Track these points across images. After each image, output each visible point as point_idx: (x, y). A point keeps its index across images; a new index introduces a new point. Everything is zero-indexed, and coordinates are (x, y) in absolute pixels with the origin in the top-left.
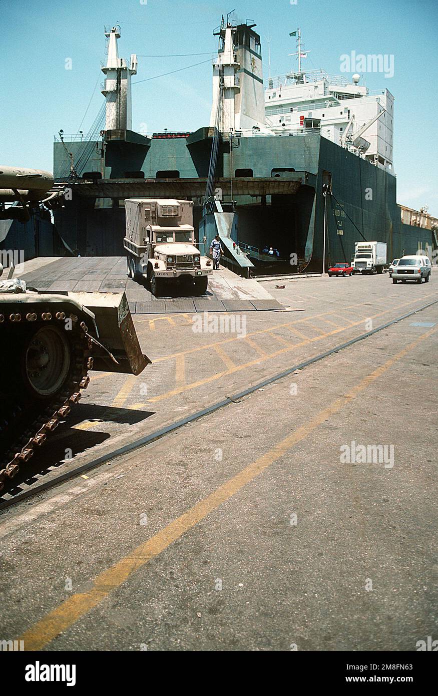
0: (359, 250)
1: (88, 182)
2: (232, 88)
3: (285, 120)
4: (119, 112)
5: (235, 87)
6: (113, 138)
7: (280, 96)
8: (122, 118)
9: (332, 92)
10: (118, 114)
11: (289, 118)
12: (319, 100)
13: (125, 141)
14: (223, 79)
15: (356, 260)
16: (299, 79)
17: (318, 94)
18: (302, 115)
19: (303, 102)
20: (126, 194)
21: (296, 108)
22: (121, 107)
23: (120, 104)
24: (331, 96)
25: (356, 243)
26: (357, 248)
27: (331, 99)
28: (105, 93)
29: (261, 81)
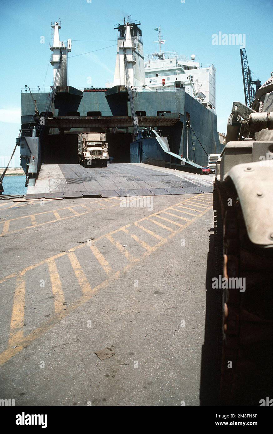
0: (210, 159)
1: (50, 118)
3: (153, 81)
4: (62, 74)
5: (133, 62)
6: (61, 91)
7: (149, 67)
8: (64, 79)
9: (181, 65)
10: (61, 76)
11: (156, 80)
12: (173, 70)
13: (69, 93)
14: (126, 56)
15: (210, 165)
16: (161, 57)
17: (173, 66)
18: (163, 79)
19: (163, 70)
20: (71, 126)
21: (160, 74)
22: (63, 72)
23: (62, 70)
24: (180, 67)
25: (208, 155)
27: (179, 69)
28: (53, 63)
29: (143, 58)
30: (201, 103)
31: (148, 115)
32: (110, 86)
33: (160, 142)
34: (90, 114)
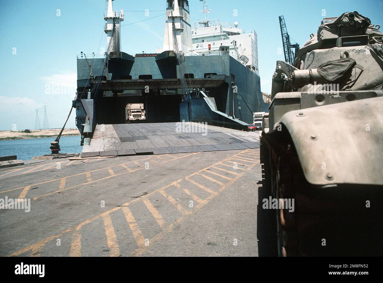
0: (255, 117)
1: (104, 82)
2: (180, 29)
3: (199, 46)
4: (115, 41)
5: (181, 29)
6: (114, 56)
7: (196, 33)
8: (117, 45)
9: (225, 32)
10: (115, 43)
11: (202, 45)
12: (218, 36)
13: (122, 58)
14: (174, 24)
15: (255, 122)
16: (206, 24)
17: (218, 32)
18: (209, 44)
19: (209, 36)
20: (124, 88)
21: (206, 40)
22: (116, 39)
23: (115, 37)
24: (225, 33)
25: (253, 113)
26: (254, 116)
27: (224, 35)
28: (106, 32)
29: (190, 25)
30: (245, 66)
31: (196, 77)
32: (160, 52)
33: (208, 102)
34: (141, 77)
